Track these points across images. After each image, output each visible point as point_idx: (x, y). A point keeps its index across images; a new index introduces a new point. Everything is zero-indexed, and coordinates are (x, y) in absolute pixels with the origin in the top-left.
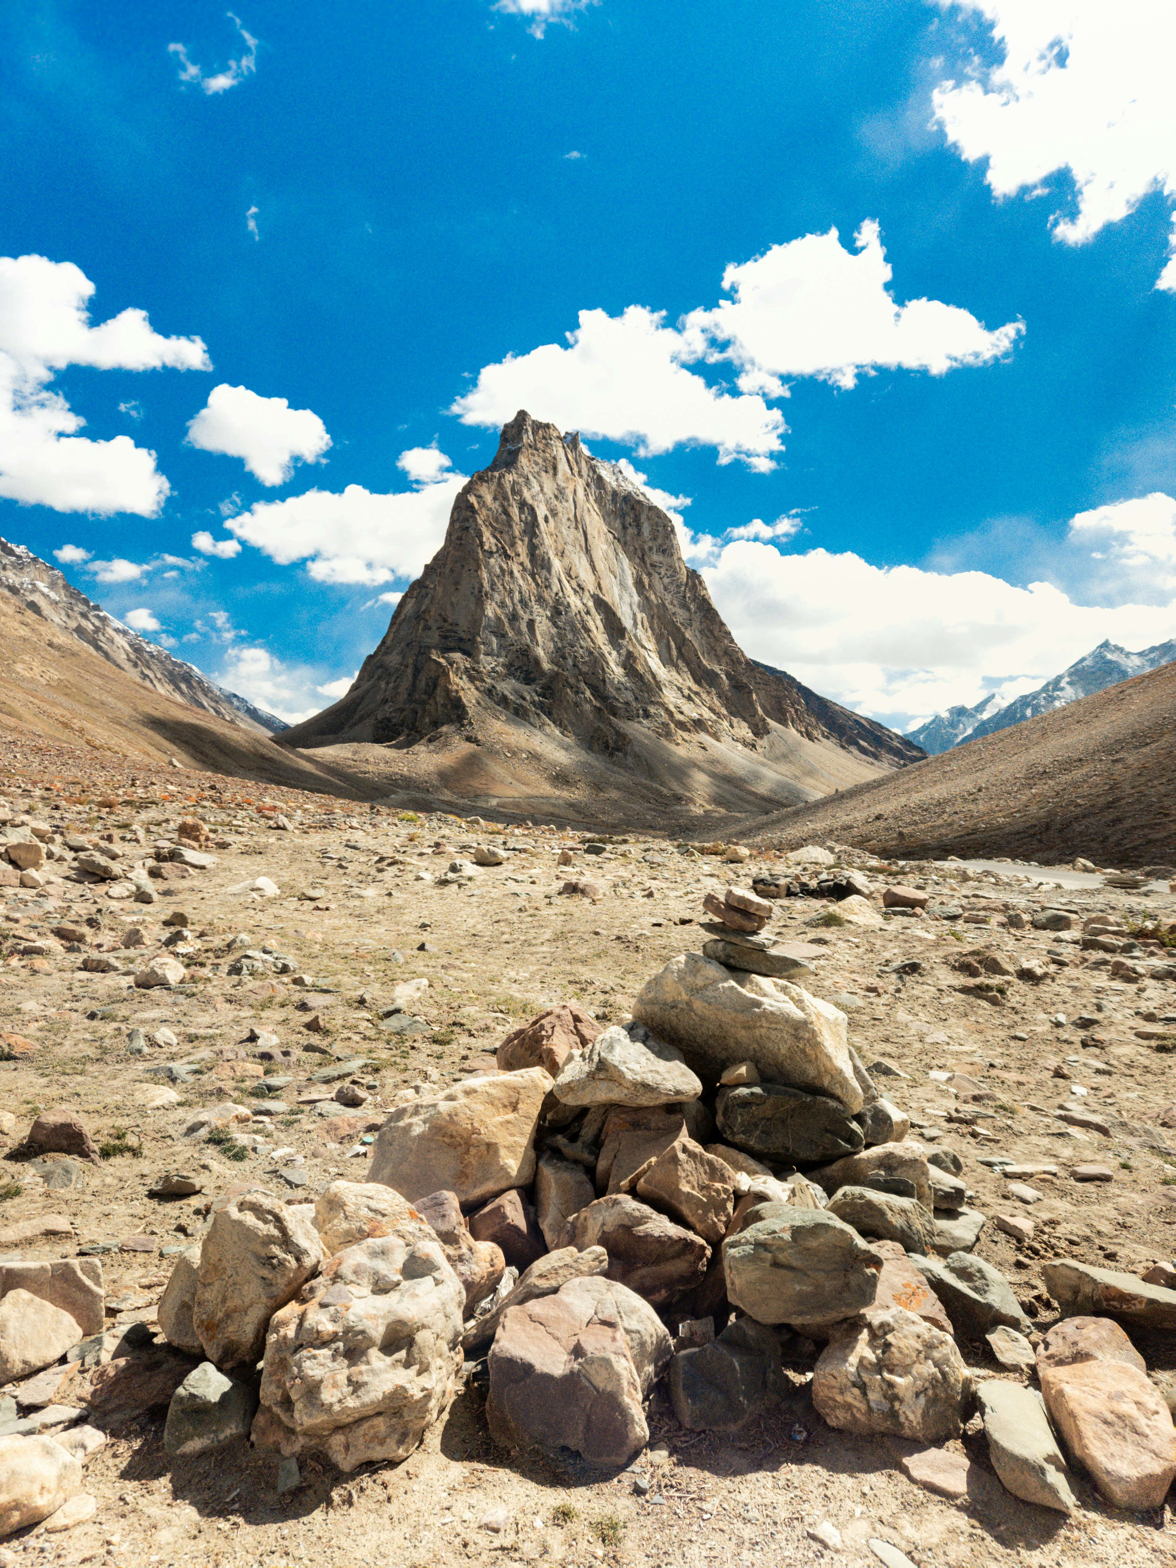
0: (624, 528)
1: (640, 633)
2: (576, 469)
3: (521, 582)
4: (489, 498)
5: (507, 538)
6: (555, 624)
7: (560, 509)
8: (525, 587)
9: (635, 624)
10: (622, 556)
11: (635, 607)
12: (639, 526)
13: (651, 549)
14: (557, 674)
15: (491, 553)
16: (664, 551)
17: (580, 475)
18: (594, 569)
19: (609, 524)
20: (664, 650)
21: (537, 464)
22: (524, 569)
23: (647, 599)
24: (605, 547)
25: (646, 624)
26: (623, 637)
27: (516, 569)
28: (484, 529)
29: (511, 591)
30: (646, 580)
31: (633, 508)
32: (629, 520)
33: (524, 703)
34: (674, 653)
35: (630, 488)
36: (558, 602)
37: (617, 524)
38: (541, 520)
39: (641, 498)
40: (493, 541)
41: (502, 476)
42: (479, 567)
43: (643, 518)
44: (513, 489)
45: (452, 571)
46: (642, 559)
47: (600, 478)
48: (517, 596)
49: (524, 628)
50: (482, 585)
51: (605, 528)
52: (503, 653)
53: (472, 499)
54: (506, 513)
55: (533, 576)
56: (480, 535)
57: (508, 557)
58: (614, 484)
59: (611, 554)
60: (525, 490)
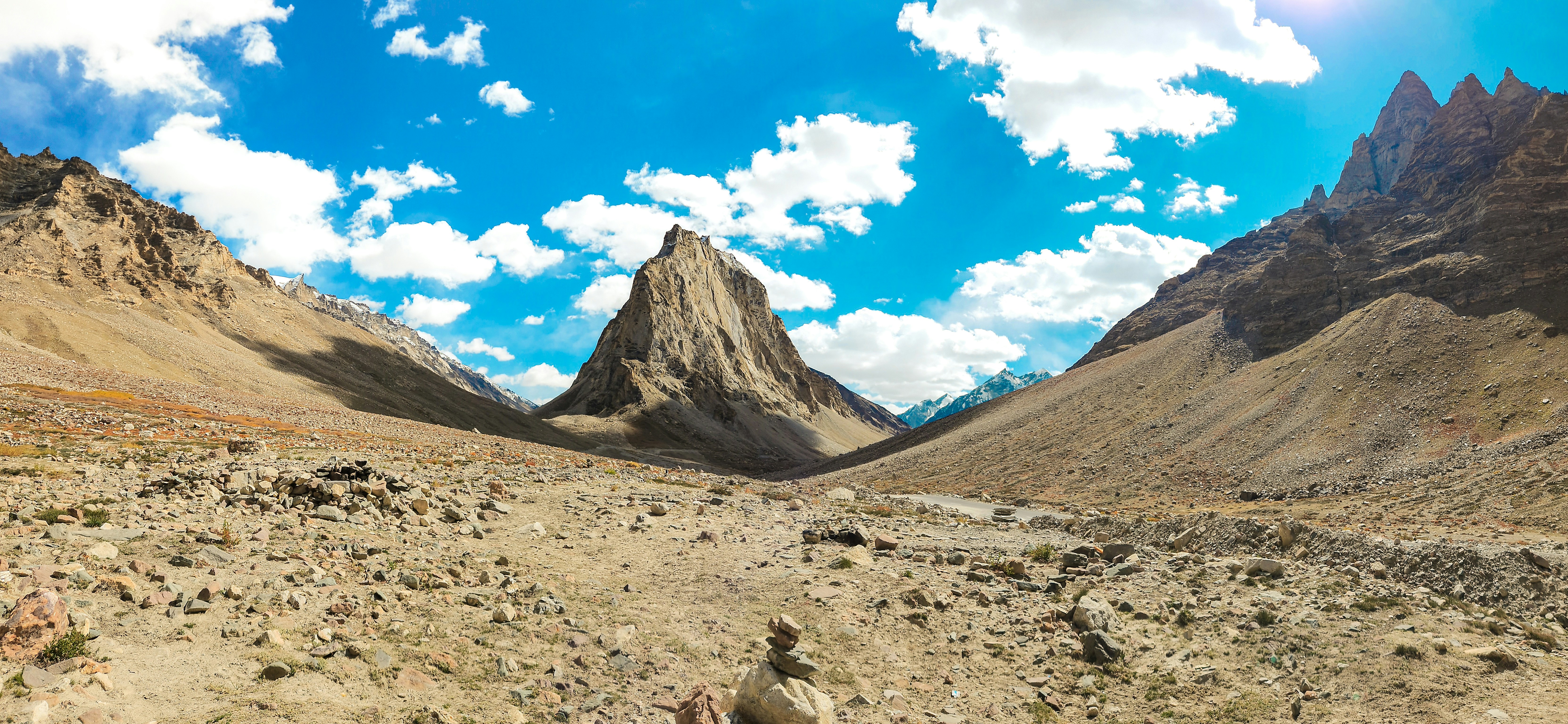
0: (736, 289)
1: (744, 349)
2: (708, 256)
3: (675, 319)
4: (656, 273)
5: (667, 294)
6: (694, 343)
7: (698, 277)
8: (677, 322)
9: (741, 343)
10: (734, 304)
11: (741, 334)
12: (744, 288)
13: (751, 302)
14: (696, 373)
15: (658, 303)
16: (759, 304)
17: (710, 259)
18: (718, 311)
19: (726, 286)
20: (758, 360)
21: (684, 253)
22: (677, 312)
23: (748, 329)
24: (724, 299)
25: (748, 344)
26: (734, 351)
27: (672, 311)
28: (653, 289)
29: (669, 324)
30: (748, 319)
31: (741, 278)
32: (738, 284)
33: (676, 390)
34: (764, 361)
35: (740, 267)
36: (696, 331)
37: (732, 286)
38: (687, 284)
39: (746, 273)
40: (659, 296)
41: (664, 260)
42: (650, 311)
43: (747, 284)
44: (671, 268)
45: (634, 313)
46: (746, 307)
47: (722, 261)
48: (672, 327)
49: (677, 346)
50: (652, 321)
51: (724, 289)
52: (664, 359)
53: (647, 273)
54: (666, 280)
55: (682, 315)
56: (651, 293)
57: (667, 304)
58: (731, 265)
59: (728, 303)
60: (678, 267)
